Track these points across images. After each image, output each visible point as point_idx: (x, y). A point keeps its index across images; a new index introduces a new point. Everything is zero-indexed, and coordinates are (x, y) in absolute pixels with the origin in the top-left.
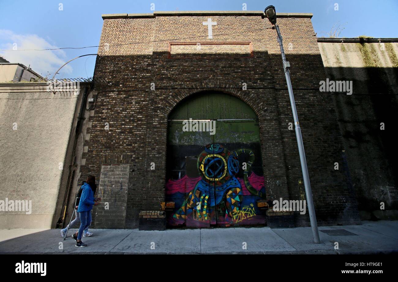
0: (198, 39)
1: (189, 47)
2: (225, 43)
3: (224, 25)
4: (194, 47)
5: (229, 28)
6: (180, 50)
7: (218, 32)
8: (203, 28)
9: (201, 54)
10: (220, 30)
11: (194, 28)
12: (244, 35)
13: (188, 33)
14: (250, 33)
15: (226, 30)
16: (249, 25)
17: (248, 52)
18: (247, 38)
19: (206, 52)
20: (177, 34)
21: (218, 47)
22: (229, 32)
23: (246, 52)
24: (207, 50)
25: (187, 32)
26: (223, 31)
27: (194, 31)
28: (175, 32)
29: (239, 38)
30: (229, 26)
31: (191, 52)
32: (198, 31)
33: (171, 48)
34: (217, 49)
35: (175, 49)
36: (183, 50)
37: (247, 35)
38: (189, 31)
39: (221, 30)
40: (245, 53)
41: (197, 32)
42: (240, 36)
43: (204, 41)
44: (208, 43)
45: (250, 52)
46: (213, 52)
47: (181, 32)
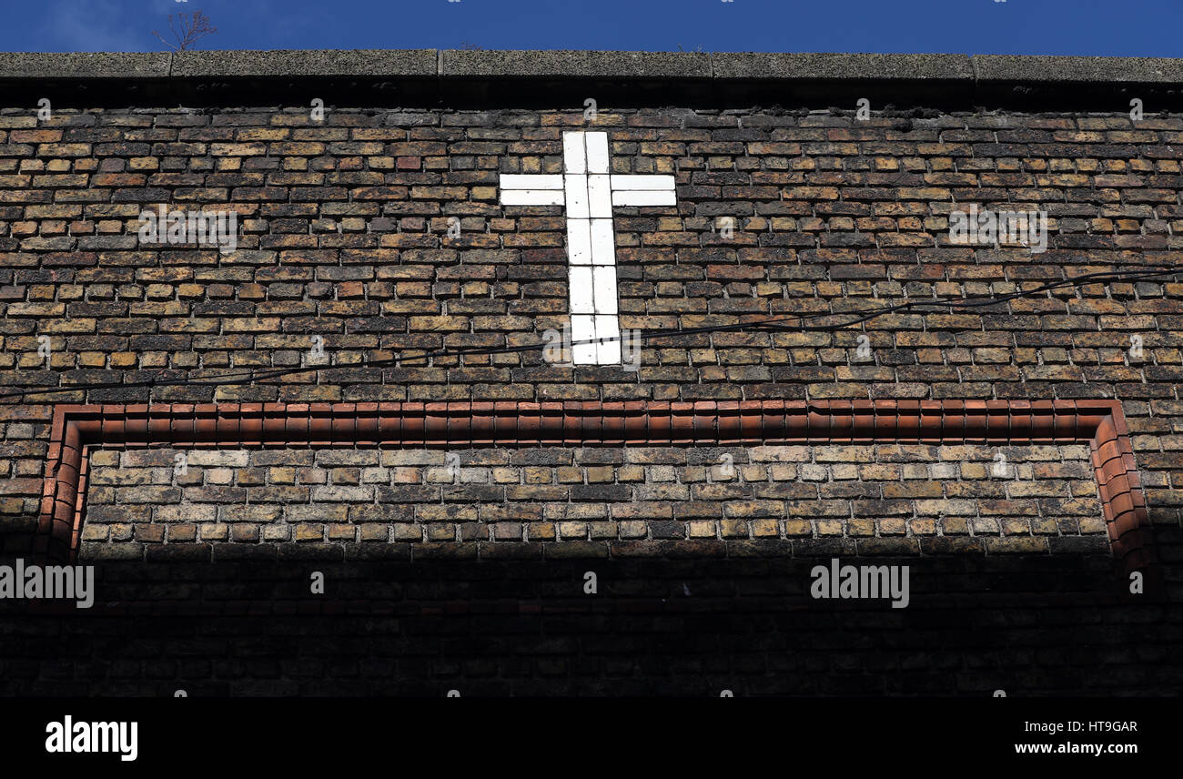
0: (440, 376)
1: (318, 475)
2: (793, 419)
3: (769, 209)
4: (382, 475)
5: (825, 238)
6: (205, 512)
7: (701, 288)
8: (507, 240)
9: (472, 557)
10: (714, 270)
11: (392, 240)
12: (1021, 323)
13: (308, 305)
14: (1090, 305)
15: (797, 271)
16: (1074, 208)
17: (1089, 524)
18: (1062, 354)
19: (544, 531)
20: (171, 308)
21: (696, 474)
22: (837, 288)
23: (1049, 525)
24: (553, 510)
25: (293, 291)
26: (759, 273)
27: (384, 273)
28: (153, 290)
29: (954, 356)
30: (825, 217)
31: (346, 531)
32: (442, 273)
33: (77, 476)
34: (680, 491)
35: (131, 494)
36: (230, 512)
37: (1053, 322)
38: (328, 274)
39: (725, 272)
40: (1042, 543)
41: (420, 289)
42: (969, 339)
43: (506, 391)
44: (571, 421)
45: (1110, 532)
46: (636, 528)
47: (227, 290)
